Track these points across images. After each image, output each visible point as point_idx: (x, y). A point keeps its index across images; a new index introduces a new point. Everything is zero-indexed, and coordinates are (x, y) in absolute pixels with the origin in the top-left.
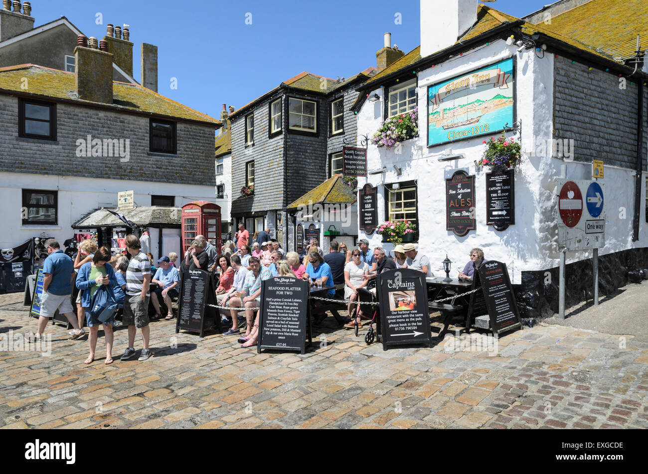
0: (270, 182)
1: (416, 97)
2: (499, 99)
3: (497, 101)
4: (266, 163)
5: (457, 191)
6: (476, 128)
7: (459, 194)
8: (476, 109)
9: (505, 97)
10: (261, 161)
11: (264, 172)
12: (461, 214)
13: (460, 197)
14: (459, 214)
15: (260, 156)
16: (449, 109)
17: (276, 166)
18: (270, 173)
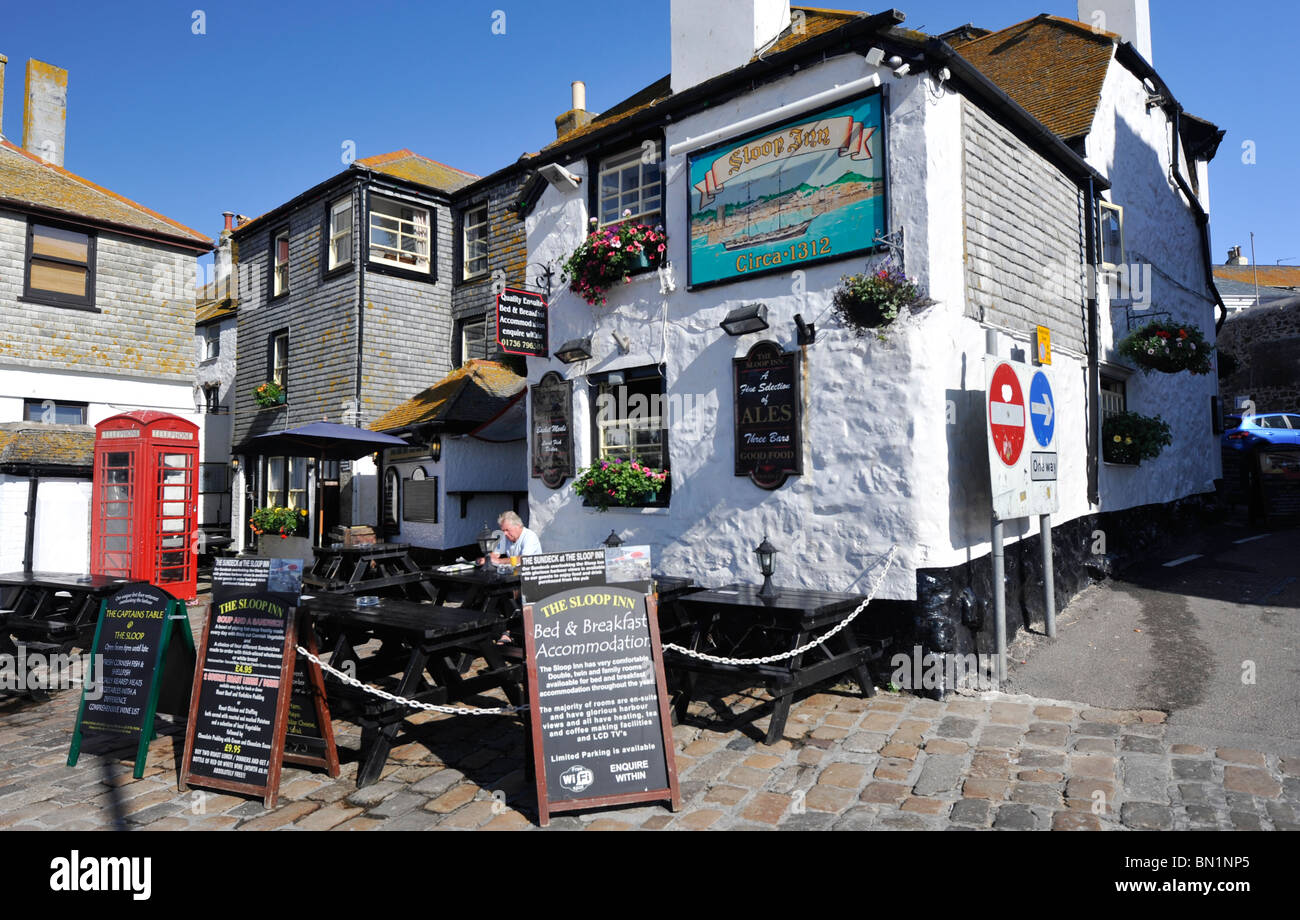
0: (323, 377)
1: (660, 182)
2: (853, 183)
3: (845, 186)
4: (316, 334)
5: (758, 388)
6: (801, 246)
7: (764, 394)
8: (801, 203)
9: (862, 179)
10: (306, 331)
11: (312, 354)
12: (768, 438)
13: (764, 400)
14: (763, 440)
15: (303, 319)
16: (738, 206)
17: (339, 341)
18: (324, 357)
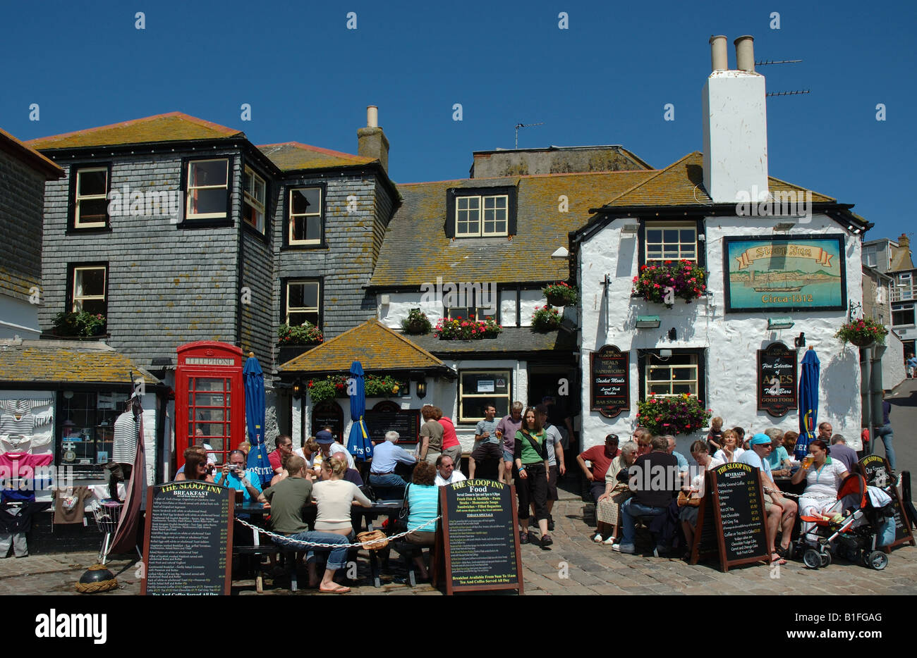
0: (176, 315)
1: (695, 244)
2: (823, 275)
3: (819, 276)
4: (162, 274)
5: (773, 366)
7: (777, 369)
8: (797, 278)
9: (828, 274)
10: (144, 269)
11: (153, 292)
13: (777, 372)
